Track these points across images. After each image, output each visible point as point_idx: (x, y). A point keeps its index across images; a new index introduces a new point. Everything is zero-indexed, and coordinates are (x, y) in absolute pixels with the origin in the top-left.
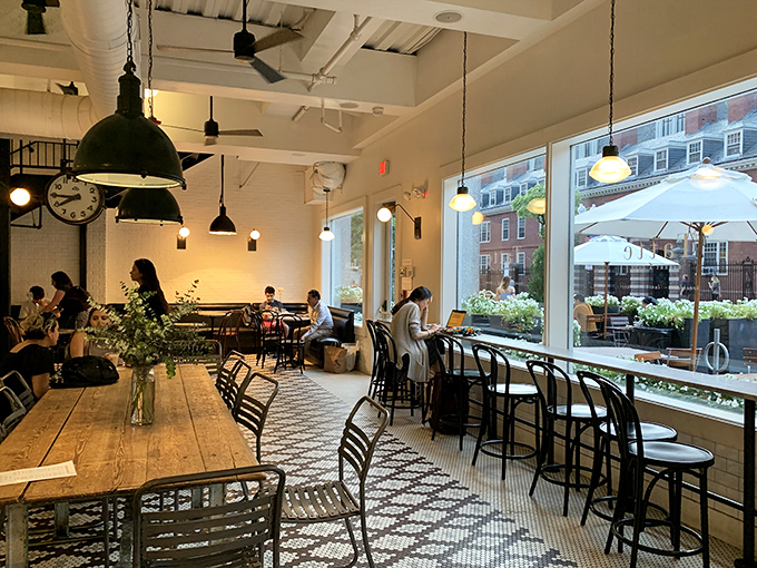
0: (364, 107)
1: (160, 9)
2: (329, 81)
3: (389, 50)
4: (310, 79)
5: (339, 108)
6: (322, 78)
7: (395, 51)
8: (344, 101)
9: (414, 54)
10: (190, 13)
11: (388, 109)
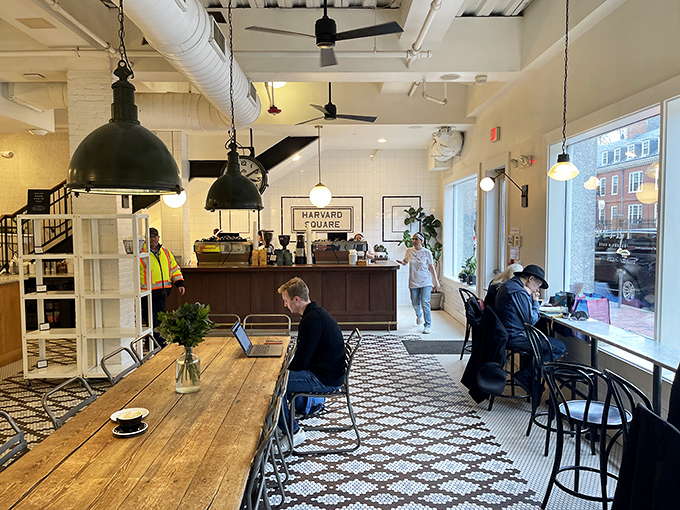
0: (465, 77)
1: (239, 6)
2: (425, 55)
3: (492, 15)
4: (404, 55)
5: (441, 81)
6: (415, 53)
7: (499, 14)
8: (443, 74)
9: (521, 14)
10: (295, 6)
11: (491, 77)
